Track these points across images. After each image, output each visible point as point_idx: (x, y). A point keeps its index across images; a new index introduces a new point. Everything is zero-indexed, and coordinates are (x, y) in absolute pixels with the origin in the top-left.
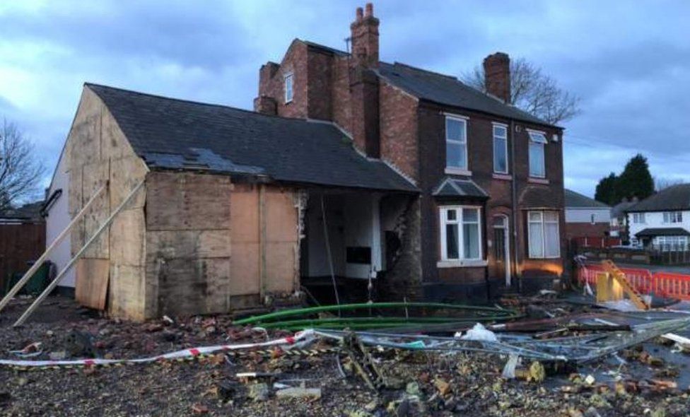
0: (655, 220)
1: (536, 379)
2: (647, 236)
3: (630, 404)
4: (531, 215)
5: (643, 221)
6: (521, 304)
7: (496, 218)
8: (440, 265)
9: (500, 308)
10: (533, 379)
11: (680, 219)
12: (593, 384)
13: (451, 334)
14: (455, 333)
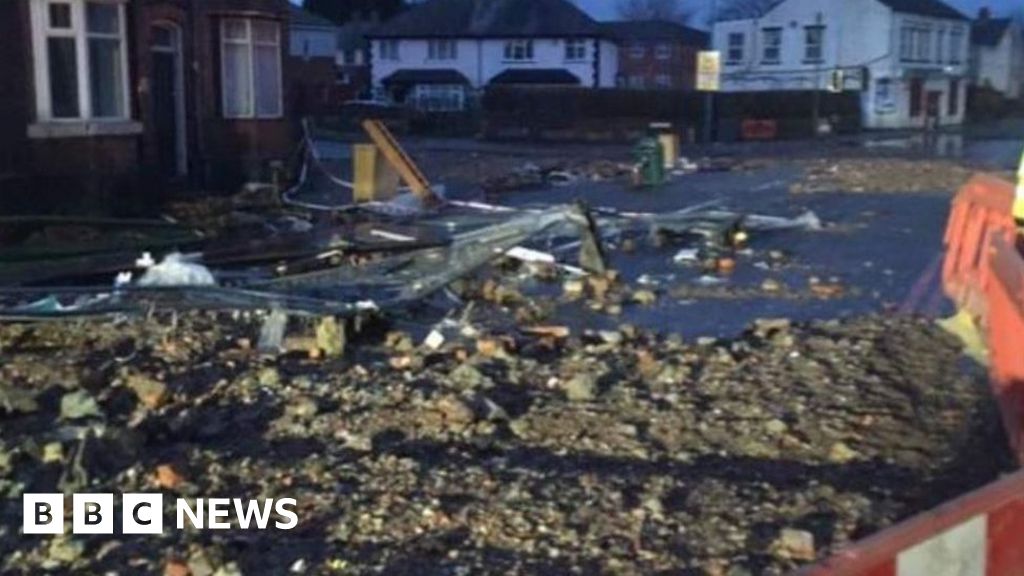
0: (414, 56)
1: (329, 350)
2: (401, 83)
3: (519, 374)
4: (229, 26)
5: (395, 57)
6: (216, 213)
7: (156, 29)
8: (34, 131)
9: (172, 220)
10: (322, 352)
11: (454, 55)
12: (441, 346)
13: (108, 280)
14: (116, 274)
